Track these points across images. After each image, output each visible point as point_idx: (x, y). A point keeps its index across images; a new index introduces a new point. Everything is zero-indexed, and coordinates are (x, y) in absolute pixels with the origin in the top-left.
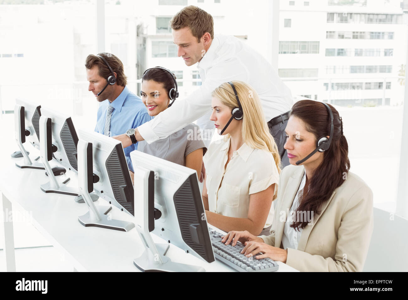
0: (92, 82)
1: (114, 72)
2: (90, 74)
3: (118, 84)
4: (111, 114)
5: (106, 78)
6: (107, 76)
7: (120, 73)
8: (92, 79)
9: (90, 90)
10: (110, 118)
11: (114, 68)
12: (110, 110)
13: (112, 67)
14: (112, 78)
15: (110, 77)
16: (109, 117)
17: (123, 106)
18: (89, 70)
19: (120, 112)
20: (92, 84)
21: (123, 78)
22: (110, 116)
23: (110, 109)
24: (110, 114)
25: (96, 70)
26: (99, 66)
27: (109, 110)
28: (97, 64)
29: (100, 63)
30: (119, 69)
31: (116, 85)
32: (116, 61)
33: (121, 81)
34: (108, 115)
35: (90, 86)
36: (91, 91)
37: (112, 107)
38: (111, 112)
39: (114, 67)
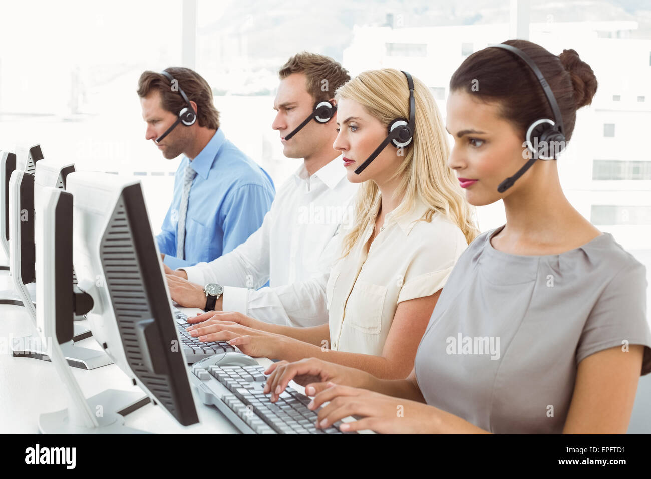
0: (153, 122)
1: (192, 100)
2: (146, 106)
3: (201, 124)
4: (191, 184)
5: (177, 113)
6: (177, 108)
7: (203, 103)
8: (151, 117)
9: (148, 138)
10: (189, 191)
11: (191, 94)
12: (190, 176)
13: (186, 91)
14: (187, 113)
15: (184, 110)
16: (187, 189)
17: (212, 167)
18: (144, 100)
19: (207, 179)
20: (153, 127)
21: (210, 113)
22: (189, 186)
23: (189, 173)
24: (189, 183)
25: (156, 99)
26: (162, 90)
27: (186, 176)
28: (157, 86)
29: (161, 83)
30: (201, 95)
31: (196, 127)
32: (193, 81)
33: (206, 119)
34: (186, 185)
35: (149, 130)
36: (151, 140)
37: (193, 170)
38: (190, 178)
39: (192, 91)
